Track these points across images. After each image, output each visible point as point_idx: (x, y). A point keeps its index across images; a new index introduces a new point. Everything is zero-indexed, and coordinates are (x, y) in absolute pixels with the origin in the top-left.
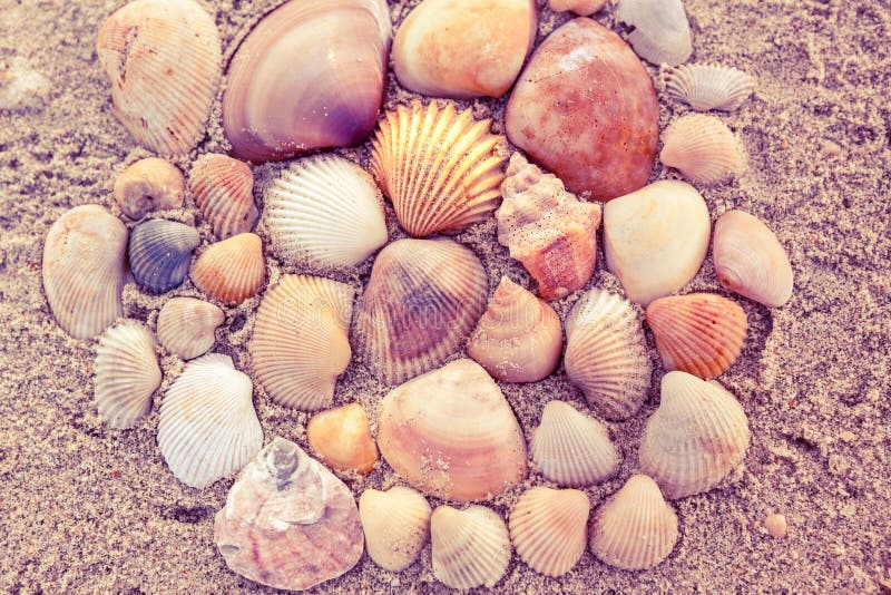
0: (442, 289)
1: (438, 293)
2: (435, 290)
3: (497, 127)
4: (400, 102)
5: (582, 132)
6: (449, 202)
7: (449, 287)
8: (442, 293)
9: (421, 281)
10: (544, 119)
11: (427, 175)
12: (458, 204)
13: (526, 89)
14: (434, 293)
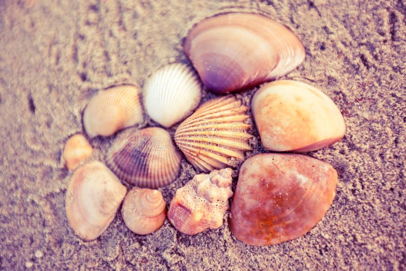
0: (147, 163)
1: (144, 163)
2: (145, 160)
3: (248, 154)
4: (242, 100)
5: (254, 199)
6: (189, 148)
7: (150, 167)
8: (146, 165)
9: (145, 152)
10: (253, 176)
11: (196, 130)
12: (191, 153)
13: (267, 159)
14: (143, 161)
